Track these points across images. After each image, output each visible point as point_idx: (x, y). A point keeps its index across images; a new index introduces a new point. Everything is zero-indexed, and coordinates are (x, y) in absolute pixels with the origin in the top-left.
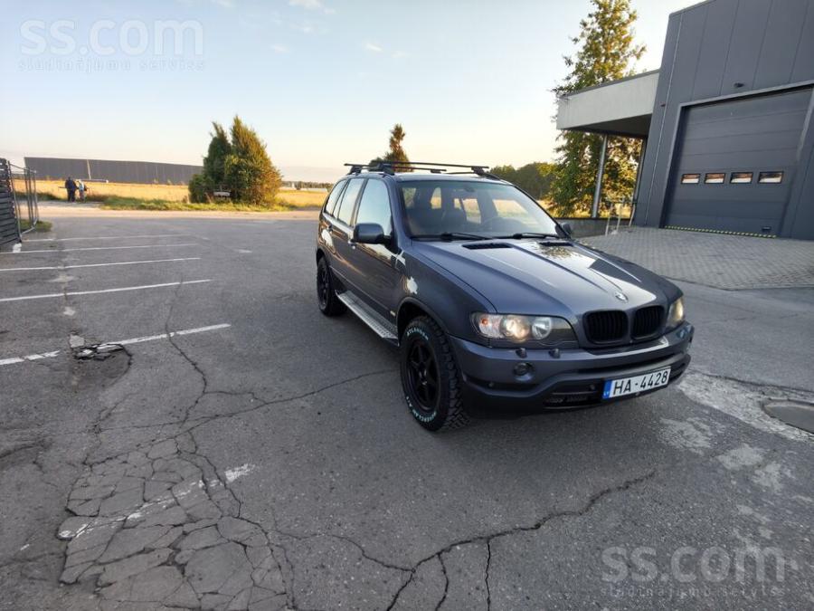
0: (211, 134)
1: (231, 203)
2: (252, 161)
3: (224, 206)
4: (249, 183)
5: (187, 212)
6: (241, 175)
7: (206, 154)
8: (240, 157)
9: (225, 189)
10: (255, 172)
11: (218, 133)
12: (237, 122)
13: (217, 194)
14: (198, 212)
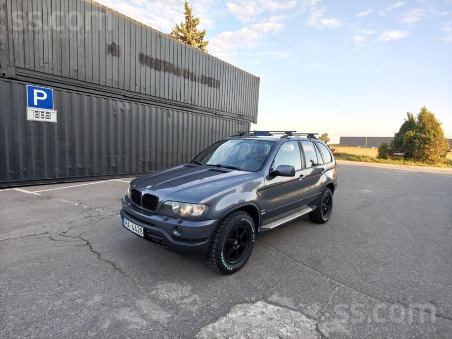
0: (405, 119)
1: (403, 160)
2: (425, 134)
3: (397, 161)
4: (419, 148)
5: (371, 163)
6: (415, 143)
7: (398, 131)
8: (417, 132)
9: (401, 152)
10: (426, 141)
11: (409, 118)
12: (424, 110)
13: (395, 154)
14: (377, 164)
